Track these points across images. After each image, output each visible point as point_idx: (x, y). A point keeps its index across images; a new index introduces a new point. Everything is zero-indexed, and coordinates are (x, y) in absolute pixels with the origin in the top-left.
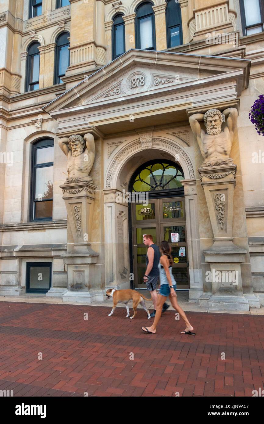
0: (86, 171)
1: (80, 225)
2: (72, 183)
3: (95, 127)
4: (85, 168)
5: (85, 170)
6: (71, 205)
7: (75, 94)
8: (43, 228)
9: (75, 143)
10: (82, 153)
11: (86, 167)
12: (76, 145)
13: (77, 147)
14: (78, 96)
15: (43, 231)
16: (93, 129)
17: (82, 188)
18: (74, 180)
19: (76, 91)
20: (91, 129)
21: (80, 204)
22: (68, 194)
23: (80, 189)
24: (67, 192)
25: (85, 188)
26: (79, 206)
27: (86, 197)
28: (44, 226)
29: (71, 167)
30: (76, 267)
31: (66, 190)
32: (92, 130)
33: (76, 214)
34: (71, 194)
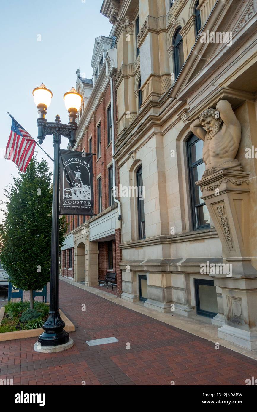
0: (227, 154)
1: (229, 233)
2: (208, 176)
3: (227, 88)
4: (224, 151)
5: (224, 154)
6: (214, 206)
7: (197, 57)
8: (200, 238)
9: (206, 122)
10: (218, 132)
11: (224, 148)
12: (208, 123)
13: (211, 125)
14: (200, 57)
15: (202, 241)
16: (224, 92)
17: (220, 181)
18: (210, 172)
19: (195, 53)
20: (221, 94)
21: (222, 203)
22: (207, 191)
23: (218, 182)
24: (205, 189)
25: (223, 179)
26: (221, 205)
27: (227, 191)
28: (201, 235)
29: (205, 155)
30: (231, 292)
31: (204, 187)
32: (223, 94)
33: (221, 218)
34: (211, 191)
